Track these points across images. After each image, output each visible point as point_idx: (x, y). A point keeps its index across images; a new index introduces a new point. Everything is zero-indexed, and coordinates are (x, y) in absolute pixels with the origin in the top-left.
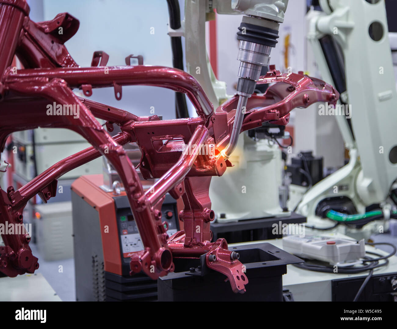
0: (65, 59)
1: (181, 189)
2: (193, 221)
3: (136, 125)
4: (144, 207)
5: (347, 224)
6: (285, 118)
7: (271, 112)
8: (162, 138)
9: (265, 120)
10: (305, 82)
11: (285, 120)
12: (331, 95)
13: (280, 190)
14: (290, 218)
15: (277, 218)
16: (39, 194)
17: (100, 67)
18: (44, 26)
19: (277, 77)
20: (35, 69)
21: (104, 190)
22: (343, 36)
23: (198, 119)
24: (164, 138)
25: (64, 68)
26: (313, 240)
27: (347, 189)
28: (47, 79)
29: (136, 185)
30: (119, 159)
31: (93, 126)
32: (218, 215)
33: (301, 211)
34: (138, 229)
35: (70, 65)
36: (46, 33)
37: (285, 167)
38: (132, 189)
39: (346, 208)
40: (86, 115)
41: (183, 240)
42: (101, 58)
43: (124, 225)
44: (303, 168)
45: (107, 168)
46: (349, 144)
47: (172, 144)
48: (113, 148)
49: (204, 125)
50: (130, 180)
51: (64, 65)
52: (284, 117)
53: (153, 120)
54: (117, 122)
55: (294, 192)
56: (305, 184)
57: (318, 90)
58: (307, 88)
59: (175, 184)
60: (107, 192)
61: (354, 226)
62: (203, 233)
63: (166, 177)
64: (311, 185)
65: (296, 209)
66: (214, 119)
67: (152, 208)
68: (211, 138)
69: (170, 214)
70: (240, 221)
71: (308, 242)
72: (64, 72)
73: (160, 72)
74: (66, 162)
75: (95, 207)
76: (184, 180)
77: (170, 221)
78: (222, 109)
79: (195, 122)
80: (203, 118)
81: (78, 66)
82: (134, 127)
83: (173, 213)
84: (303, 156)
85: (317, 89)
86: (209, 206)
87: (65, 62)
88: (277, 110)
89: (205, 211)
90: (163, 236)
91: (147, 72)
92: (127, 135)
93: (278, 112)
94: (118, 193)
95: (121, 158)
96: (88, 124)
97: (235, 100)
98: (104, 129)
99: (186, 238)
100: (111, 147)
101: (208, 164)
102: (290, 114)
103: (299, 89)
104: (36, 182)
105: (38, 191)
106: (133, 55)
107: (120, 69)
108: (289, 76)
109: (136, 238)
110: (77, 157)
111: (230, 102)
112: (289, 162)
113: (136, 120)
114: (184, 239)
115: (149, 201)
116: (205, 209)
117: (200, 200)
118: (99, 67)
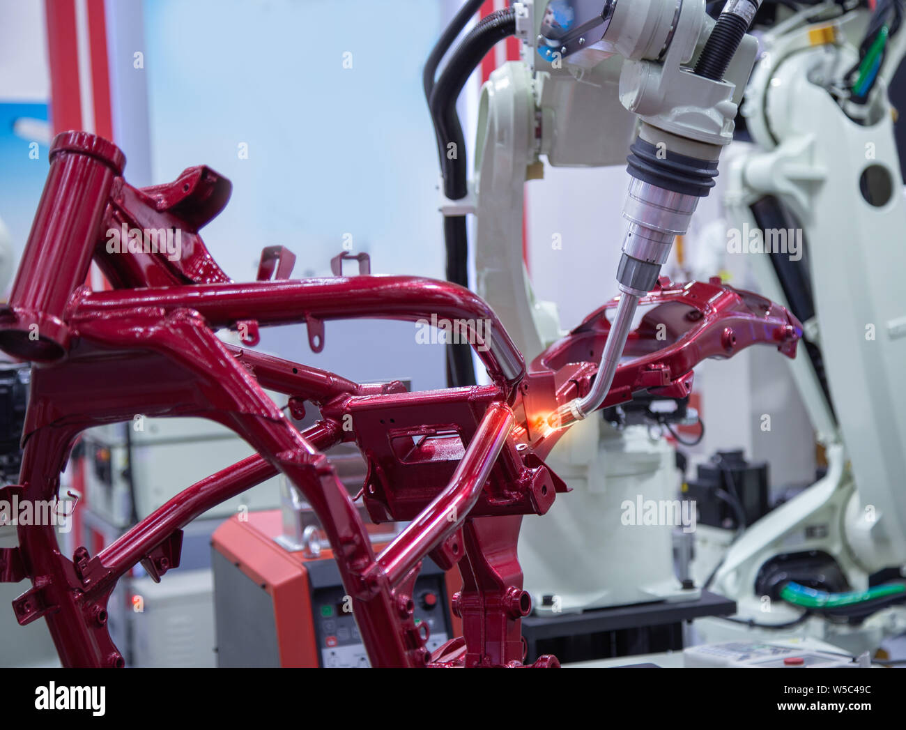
0: (201, 265)
1: (455, 547)
2: (483, 616)
3: (354, 403)
4: (376, 590)
5: (828, 613)
6: (683, 381)
7: (651, 370)
8: (412, 432)
9: (639, 386)
10: (725, 300)
11: (683, 386)
12: (785, 328)
13: (674, 538)
14: (698, 604)
15: (668, 604)
16: (142, 563)
17: (277, 281)
18: (154, 196)
19: (664, 290)
20: (136, 289)
21: (282, 545)
22: (802, 197)
23: (491, 388)
24: (417, 432)
25: (197, 285)
26: (753, 656)
27: (825, 534)
28: (162, 311)
29: (358, 541)
30: (319, 483)
31: (263, 411)
32: (537, 598)
33: (722, 587)
34: (360, 635)
35: (212, 277)
36: (160, 211)
37: (683, 487)
38: (348, 549)
39: (823, 578)
40: (247, 387)
41: (461, 659)
42: (278, 261)
43: (329, 626)
44: (725, 487)
45: (290, 497)
46: (825, 433)
47: (434, 443)
48: (305, 460)
49: (504, 402)
50: (344, 531)
51: (198, 278)
52: (680, 380)
53: (392, 392)
54: (314, 398)
55: (704, 541)
56: (728, 523)
57: (755, 318)
58: (730, 315)
59: (442, 535)
60: (290, 553)
61: (845, 619)
62: (506, 644)
63: (424, 521)
64: (743, 526)
65: (710, 581)
66: (526, 387)
67: (393, 592)
68: (520, 428)
69: (432, 598)
70: (586, 611)
71: (742, 659)
72: (197, 294)
73: (406, 289)
74: (202, 489)
75: (264, 586)
76: (464, 526)
77: (430, 616)
78: (542, 363)
79: (485, 395)
80: (503, 385)
81: (228, 280)
82: (350, 407)
83: (437, 596)
84: (722, 461)
85: (752, 315)
86: (519, 582)
87: (201, 272)
88: (666, 365)
89: (509, 594)
90: (418, 653)
91: (380, 290)
92: (335, 425)
93: (666, 370)
94: (315, 554)
95: (324, 480)
96: (252, 407)
97: (570, 344)
98: (285, 416)
99: (467, 656)
100: (302, 456)
101: (514, 487)
102: (693, 372)
103: (712, 316)
104: (137, 535)
105: (139, 555)
106: (348, 253)
107: (321, 284)
108: (689, 289)
109: (356, 655)
110: (225, 478)
111: (560, 348)
112: (692, 475)
113: (353, 392)
114: (464, 657)
115: (385, 574)
116: (509, 589)
117: (497, 569)
118: (273, 279)
